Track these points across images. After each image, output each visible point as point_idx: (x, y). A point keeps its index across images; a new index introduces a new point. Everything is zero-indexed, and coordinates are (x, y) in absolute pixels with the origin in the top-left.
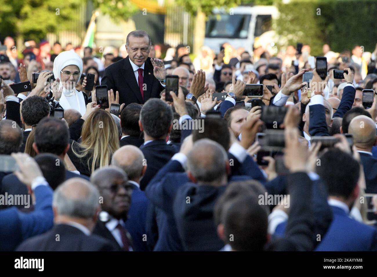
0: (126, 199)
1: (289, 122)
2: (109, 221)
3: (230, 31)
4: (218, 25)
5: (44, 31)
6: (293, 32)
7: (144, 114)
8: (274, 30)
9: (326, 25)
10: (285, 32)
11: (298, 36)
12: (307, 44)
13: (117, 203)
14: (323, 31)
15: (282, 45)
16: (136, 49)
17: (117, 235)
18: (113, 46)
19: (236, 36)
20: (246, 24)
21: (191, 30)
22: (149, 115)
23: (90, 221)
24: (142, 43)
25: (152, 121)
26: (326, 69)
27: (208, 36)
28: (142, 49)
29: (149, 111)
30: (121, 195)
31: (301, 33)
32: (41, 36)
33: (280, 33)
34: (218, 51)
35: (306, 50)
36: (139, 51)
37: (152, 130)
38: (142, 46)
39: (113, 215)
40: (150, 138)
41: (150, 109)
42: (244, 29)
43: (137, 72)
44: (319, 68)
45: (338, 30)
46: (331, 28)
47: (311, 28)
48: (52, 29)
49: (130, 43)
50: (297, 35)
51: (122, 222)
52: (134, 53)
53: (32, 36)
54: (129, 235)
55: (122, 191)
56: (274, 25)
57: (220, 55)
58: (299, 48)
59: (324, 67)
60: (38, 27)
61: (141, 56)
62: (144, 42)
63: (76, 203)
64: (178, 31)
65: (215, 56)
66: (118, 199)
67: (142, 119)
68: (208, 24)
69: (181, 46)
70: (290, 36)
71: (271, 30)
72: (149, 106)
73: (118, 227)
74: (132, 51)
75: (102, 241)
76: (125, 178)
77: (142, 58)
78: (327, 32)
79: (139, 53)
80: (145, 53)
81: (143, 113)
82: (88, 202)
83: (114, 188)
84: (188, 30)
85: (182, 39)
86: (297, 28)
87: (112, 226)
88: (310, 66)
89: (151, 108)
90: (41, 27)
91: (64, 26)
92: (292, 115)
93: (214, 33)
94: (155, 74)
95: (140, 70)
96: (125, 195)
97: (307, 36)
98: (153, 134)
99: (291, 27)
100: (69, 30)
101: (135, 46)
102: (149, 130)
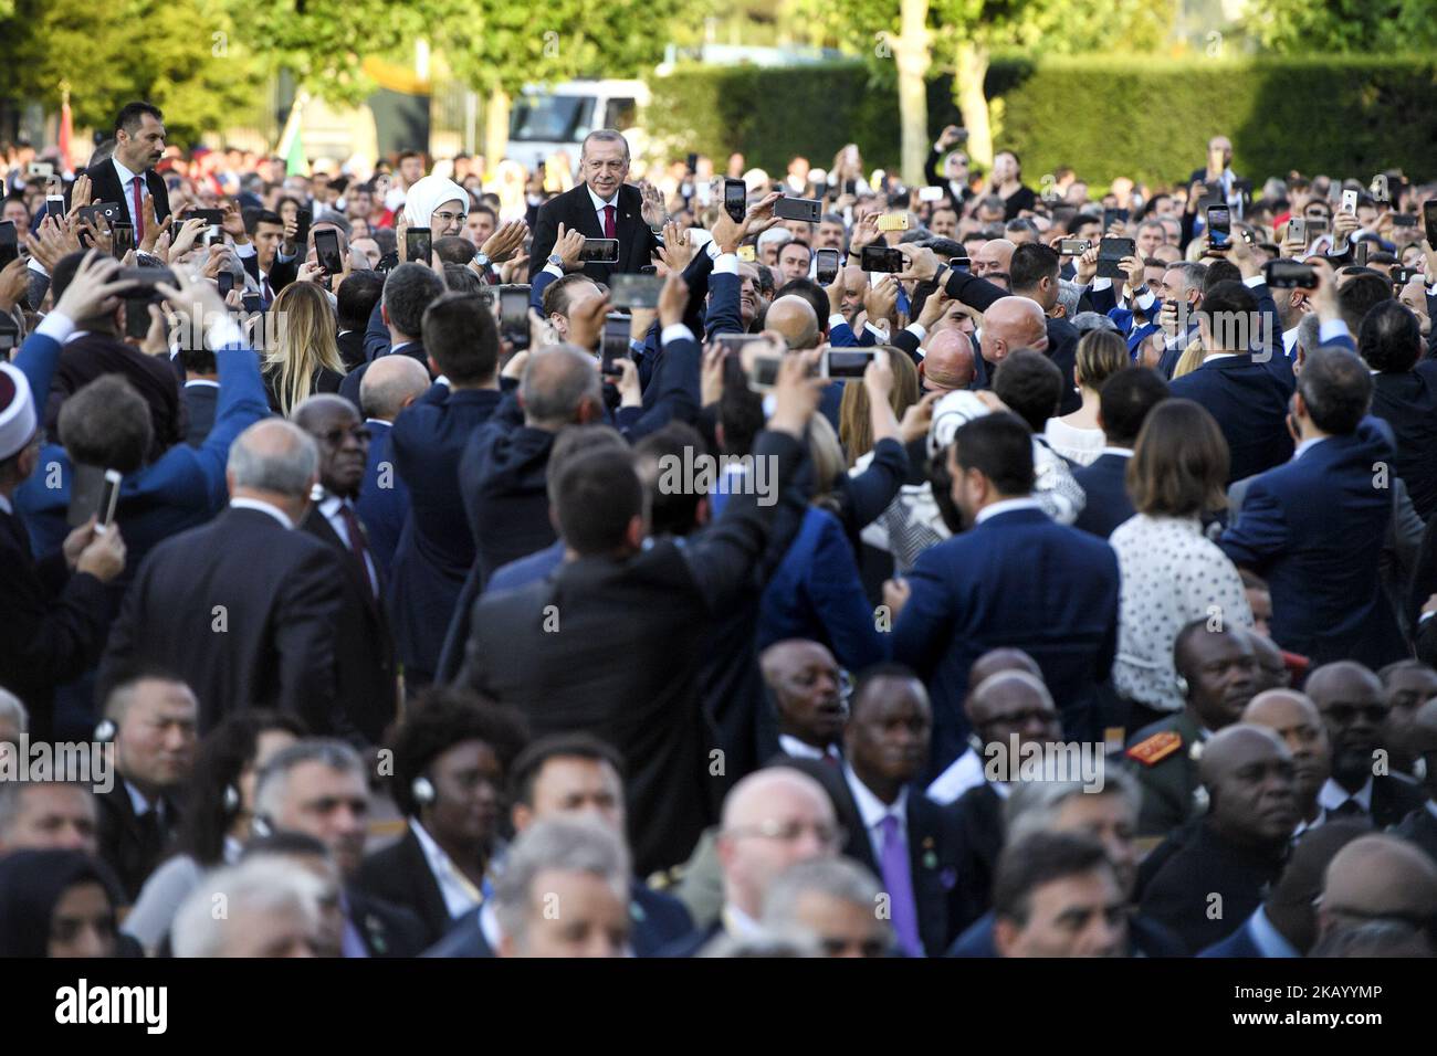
0: (359, 458)
1: (668, 306)
2: (324, 500)
3: (556, 127)
4: (533, 117)
5: (198, 127)
6: (677, 130)
7: (393, 292)
8: (639, 126)
9: (739, 117)
10: (662, 131)
11: (685, 140)
12: (706, 156)
13: (340, 466)
14: (733, 129)
15: (656, 155)
16: (599, 163)
17: (339, 525)
18: (331, 156)
19: (568, 137)
20: (586, 116)
21: (481, 126)
22: (402, 293)
23: (293, 500)
24: (610, 152)
25: (409, 304)
26: (744, 201)
27: (514, 137)
28: (611, 164)
29: (401, 285)
30: (347, 451)
31: (692, 134)
32: (191, 137)
33: (652, 133)
34: (534, 167)
35: (704, 166)
36: (604, 167)
37: (408, 321)
38: (611, 157)
39: (333, 487)
40: (405, 338)
41: (404, 282)
42: (583, 125)
43: (603, 213)
44: (730, 198)
45: (762, 128)
46: (749, 123)
47: (710, 123)
48: (212, 124)
49: (588, 153)
50: (684, 136)
51: (348, 502)
52: (596, 172)
53: (174, 138)
54: (362, 527)
55: (350, 443)
56: (641, 118)
57: (538, 177)
58: (691, 162)
59: (740, 197)
60: (184, 119)
61: (608, 178)
62: (615, 151)
63: (268, 463)
64: (456, 127)
65: (528, 177)
66: (342, 458)
67: (387, 302)
68: (515, 116)
69: (461, 156)
70: (672, 139)
71: (634, 126)
72: (402, 276)
73: (342, 511)
74: (590, 168)
75: (319, 543)
76: (357, 419)
77: (609, 181)
78: (742, 131)
79: (604, 171)
80: (616, 173)
81: (388, 289)
82: (292, 462)
83: (335, 437)
84: (477, 125)
85: (464, 143)
86: (685, 122)
87: (329, 509)
88: (701, 201)
89: (405, 278)
90: (192, 119)
91: (235, 117)
92: (673, 291)
93: (526, 132)
94: (643, 215)
95: (608, 209)
96: (356, 451)
97: (703, 138)
98: (410, 329)
99: (674, 121)
100: (245, 126)
101: (597, 156)
102: (402, 323)
